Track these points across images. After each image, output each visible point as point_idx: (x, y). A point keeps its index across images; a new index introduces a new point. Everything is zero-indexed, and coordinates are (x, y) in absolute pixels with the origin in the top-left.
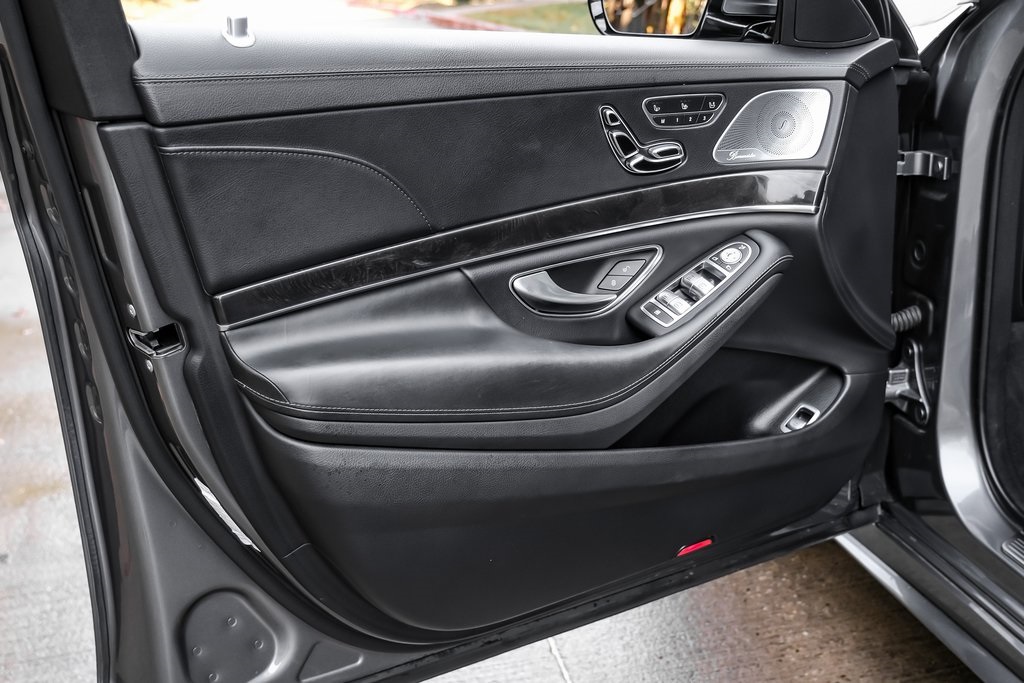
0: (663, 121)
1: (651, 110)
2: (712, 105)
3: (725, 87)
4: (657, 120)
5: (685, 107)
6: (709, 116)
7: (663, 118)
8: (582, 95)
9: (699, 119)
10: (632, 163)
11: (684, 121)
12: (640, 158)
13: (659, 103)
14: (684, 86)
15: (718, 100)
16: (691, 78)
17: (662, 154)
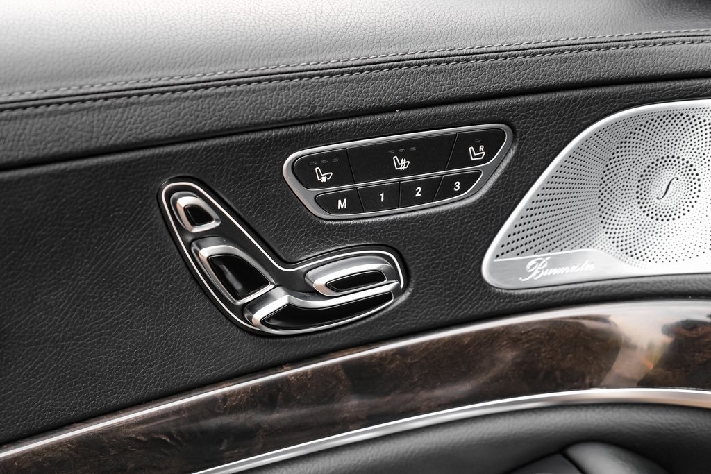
0: (342, 204)
1: (308, 180)
2: (476, 153)
3: (511, 109)
4: (328, 203)
5: (403, 164)
6: (468, 181)
7: (342, 196)
8: (107, 167)
9: (440, 190)
10: (259, 315)
11: (402, 196)
12: (281, 299)
13: (326, 161)
14: (399, 114)
15: (492, 142)
16: (417, 95)
17: (340, 286)
